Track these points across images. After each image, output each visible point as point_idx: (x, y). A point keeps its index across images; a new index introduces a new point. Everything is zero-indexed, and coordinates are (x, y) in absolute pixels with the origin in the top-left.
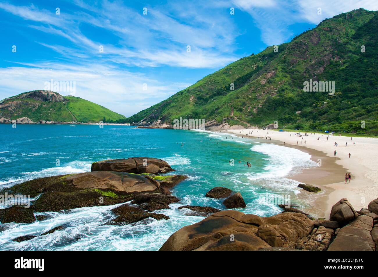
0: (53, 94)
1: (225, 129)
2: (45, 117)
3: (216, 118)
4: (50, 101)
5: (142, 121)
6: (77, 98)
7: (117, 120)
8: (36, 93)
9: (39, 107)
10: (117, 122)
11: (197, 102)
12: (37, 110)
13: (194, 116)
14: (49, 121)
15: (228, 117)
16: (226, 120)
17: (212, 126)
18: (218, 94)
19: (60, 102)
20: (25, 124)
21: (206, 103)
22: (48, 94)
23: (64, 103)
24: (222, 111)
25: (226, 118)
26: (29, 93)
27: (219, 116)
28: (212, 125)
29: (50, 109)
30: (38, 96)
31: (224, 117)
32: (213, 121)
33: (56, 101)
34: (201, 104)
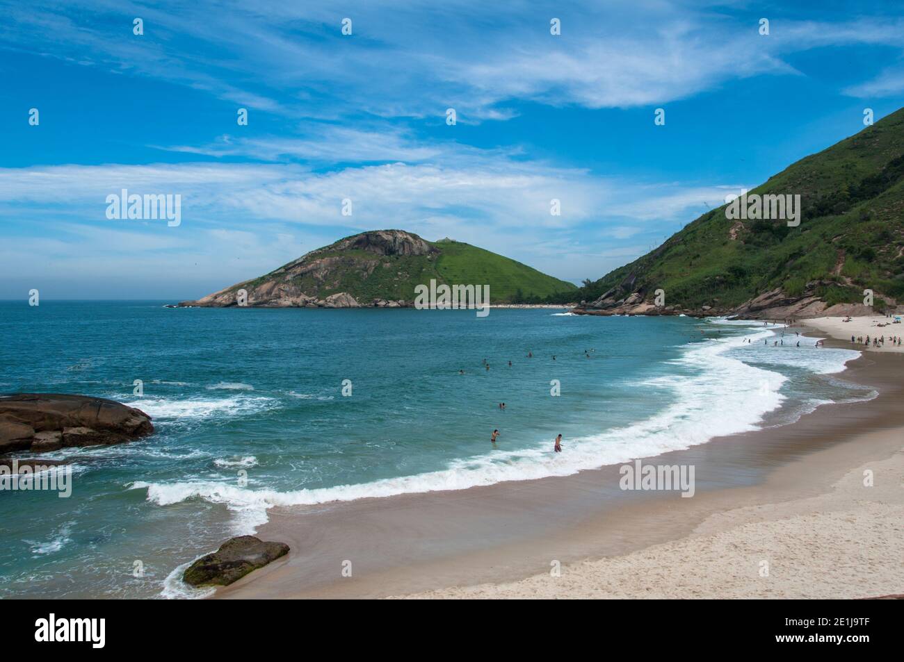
0: (406, 239)
1: (809, 314)
2: (387, 292)
3: (787, 283)
4: (399, 255)
5: (603, 296)
6: (461, 244)
7: (549, 296)
8: (370, 238)
9: (376, 268)
10: (550, 300)
11: (749, 238)
12: (371, 275)
13: (732, 278)
14: (395, 301)
15: (821, 279)
16: (816, 290)
17: (771, 306)
18: (820, 212)
19: (422, 255)
20: (343, 307)
21: (777, 240)
22: (395, 239)
23: (429, 257)
24: (807, 261)
25: (816, 282)
26: (356, 238)
27: (797, 276)
28: (771, 303)
29: (399, 273)
30: (375, 245)
31: (809, 278)
32: (777, 291)
33: (412, 254)
34: (762, 243)
